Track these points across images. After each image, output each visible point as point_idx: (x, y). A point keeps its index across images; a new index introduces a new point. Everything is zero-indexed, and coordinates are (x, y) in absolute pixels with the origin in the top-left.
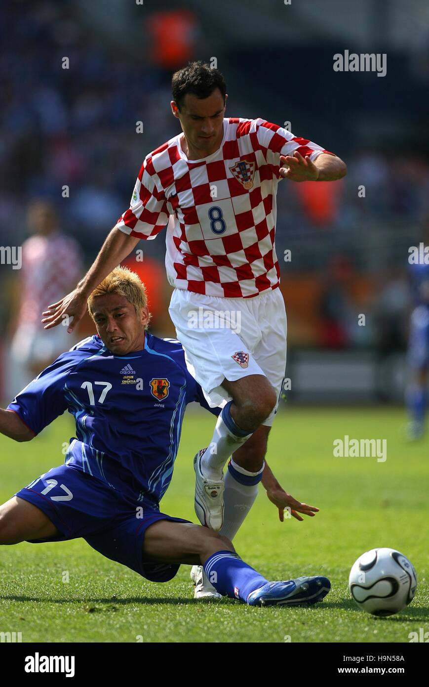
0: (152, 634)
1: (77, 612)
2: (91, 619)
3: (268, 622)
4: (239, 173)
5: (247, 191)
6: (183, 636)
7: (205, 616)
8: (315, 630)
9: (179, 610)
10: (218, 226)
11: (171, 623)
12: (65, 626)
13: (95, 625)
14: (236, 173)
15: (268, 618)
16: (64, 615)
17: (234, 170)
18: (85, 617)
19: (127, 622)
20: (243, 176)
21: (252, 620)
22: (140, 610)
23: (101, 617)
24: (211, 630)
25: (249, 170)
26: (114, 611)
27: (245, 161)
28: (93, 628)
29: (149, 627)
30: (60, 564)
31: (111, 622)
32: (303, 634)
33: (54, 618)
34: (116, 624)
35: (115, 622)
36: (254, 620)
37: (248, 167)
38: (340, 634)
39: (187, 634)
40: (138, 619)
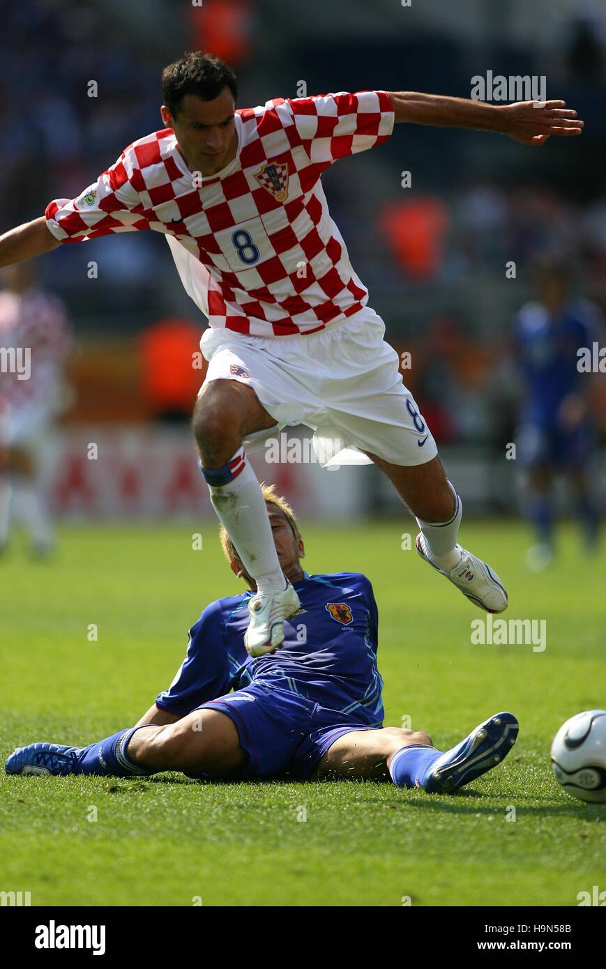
0: (193, 821)
1: (94, 793)
2: (113, 801)
3: (348, 806)
4: (268, 180)
5: (280, 204)
6: (234, 825)
7: (264, 798)
8: (410, 816)
9: (229, 789)
10: (248, 253)
11: (219, 806)
12: (78, 811)
13: (117, 809)
14: (263, 182)
15: (348, 801)
16: (77, 795)
17: (260, 177)
18: (104, 799)
19: (161, 805)
20: (274, 184)
21: (326, 803)
22: (178, 789)
23: (126, 799)
24: (271, 816)
25: (280, 175)
26: (143, 791)
27: (275, 163)
28: (115, 813)
29: (189, 811)
30: (70, 727)
31: (139, 805)
32: (394, 823)
33: (63, 799)
34: (146, 808)
35: (144, 806)
36: (329, 803)
37: (279, 171)
38: (444, 822)
39: (240, 821)
40: (174, 801)
